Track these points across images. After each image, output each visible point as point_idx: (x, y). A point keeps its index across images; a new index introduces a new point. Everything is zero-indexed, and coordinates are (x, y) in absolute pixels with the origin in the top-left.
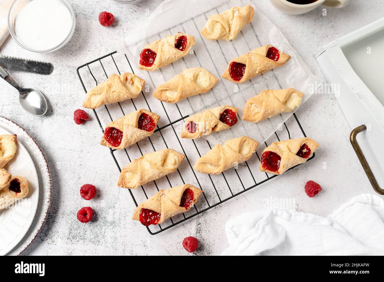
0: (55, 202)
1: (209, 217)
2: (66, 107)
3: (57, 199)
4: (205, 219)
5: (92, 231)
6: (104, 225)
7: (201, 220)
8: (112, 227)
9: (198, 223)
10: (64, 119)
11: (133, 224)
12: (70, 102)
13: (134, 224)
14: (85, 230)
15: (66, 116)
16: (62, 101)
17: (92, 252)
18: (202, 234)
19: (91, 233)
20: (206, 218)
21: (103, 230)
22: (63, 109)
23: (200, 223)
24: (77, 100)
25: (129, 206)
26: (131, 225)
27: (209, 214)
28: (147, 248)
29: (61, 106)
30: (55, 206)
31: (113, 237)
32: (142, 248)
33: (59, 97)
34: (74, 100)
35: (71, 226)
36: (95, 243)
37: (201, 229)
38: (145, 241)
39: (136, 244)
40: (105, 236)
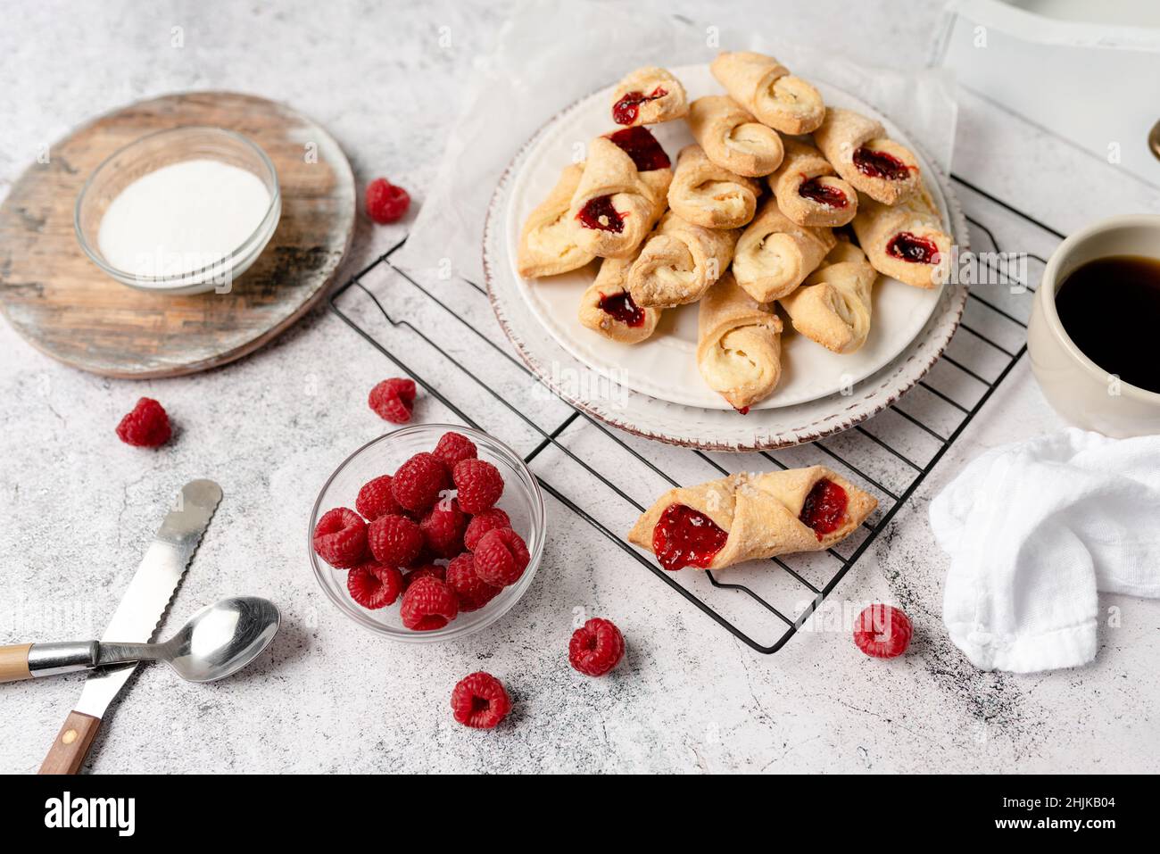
0: (394, 706)
1: (912, 544)
2: (325, 418)
3: (397, 694)
4: (905, 554)
5: (558, 747)
6: (593, 711)
7: (894, 560)
8: (621, 706)
9: (889, 576)
10: (331, 451)
11: (688, 667)
12: (333, 401)
13: (692, 665)
15: (335, 443)
16: (310, 408)
18: (923, 601)
19: (561, 757)
20: (906, 548)
21: (598, 729)
22: (320, 426)
23: (897, 574)
24: (354, 388)
25: (647, 617)
26: (682, 672)
27: (906, 536)
28: (772, 725)
29: (309, 422)
30: (398, 719)
31: (642, 735)
32: (758, 730)
33: (295, 401)
34: (343, 391)
35: (480, 762)
37: (911, 588)
38: (755, 704)
39: (732, 727)
40: (612, 745)
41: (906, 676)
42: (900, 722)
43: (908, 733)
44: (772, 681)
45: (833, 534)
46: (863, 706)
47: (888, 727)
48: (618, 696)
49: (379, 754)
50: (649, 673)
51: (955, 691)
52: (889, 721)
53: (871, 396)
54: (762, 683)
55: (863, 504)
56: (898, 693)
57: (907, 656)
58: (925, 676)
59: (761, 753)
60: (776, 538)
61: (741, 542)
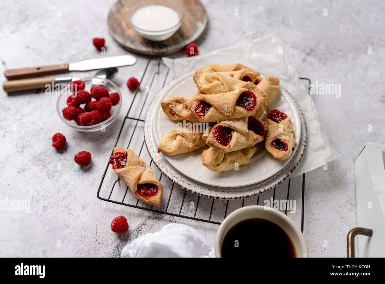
1: (158, 225)
4: (153, 224)
7: (150, 222)
8: (73, 173)
9: (144, 222)
13: (92, 184)
14: (53, 161)
17: (39, 181)
18: (140, 235)
19: (54, 166)
20: (155, 224)
23: (145, 225)
28: (83, 211)
31: (67, 181)
32: (80, 208)
36: (49, 175)
37: (142, 230)
38: (87, 204)
39: (78, 201)
40: (61, 176)
41: (113, 239)
42: (97, 243)
43: (95, 246)
44: (96, 205)
45: (140, 196)
46: (98, 231)
47: (94, 241)
48: (76, 171)
49: (40, 130)
50: (85, 175)
51: (114, 255)
52: (96, 240)
53: (189, 184)
54: (94, 203)
55: (155, 200)
56: (106, 239)
57: (119, 237)
58: (115, 244)
59: (73, 211)
60: (128, 180)
61: (121, 172)
